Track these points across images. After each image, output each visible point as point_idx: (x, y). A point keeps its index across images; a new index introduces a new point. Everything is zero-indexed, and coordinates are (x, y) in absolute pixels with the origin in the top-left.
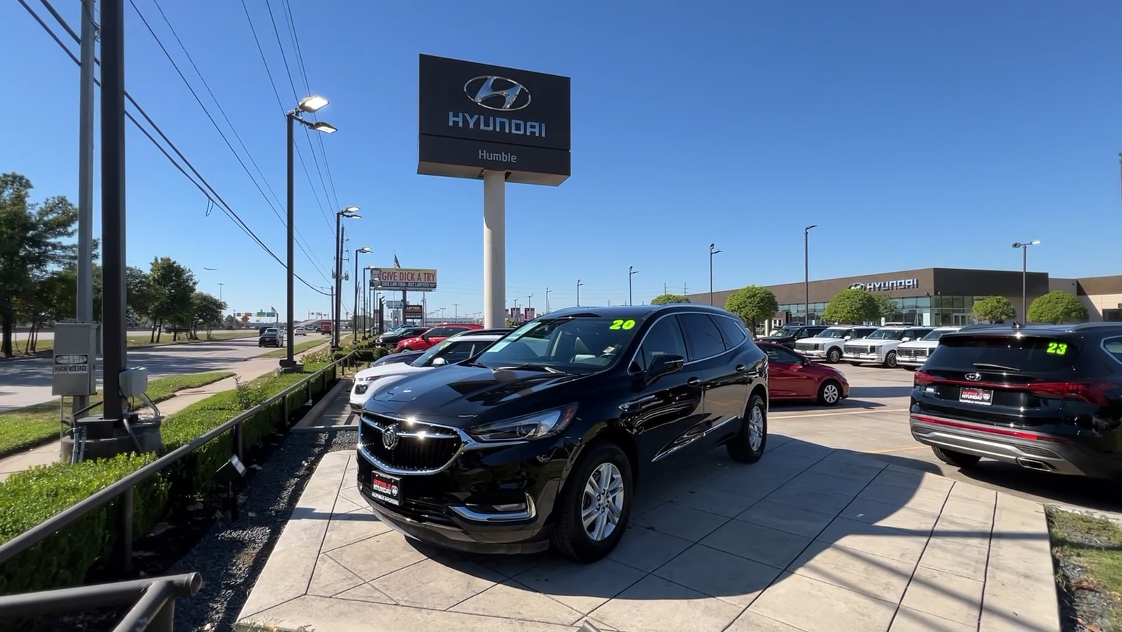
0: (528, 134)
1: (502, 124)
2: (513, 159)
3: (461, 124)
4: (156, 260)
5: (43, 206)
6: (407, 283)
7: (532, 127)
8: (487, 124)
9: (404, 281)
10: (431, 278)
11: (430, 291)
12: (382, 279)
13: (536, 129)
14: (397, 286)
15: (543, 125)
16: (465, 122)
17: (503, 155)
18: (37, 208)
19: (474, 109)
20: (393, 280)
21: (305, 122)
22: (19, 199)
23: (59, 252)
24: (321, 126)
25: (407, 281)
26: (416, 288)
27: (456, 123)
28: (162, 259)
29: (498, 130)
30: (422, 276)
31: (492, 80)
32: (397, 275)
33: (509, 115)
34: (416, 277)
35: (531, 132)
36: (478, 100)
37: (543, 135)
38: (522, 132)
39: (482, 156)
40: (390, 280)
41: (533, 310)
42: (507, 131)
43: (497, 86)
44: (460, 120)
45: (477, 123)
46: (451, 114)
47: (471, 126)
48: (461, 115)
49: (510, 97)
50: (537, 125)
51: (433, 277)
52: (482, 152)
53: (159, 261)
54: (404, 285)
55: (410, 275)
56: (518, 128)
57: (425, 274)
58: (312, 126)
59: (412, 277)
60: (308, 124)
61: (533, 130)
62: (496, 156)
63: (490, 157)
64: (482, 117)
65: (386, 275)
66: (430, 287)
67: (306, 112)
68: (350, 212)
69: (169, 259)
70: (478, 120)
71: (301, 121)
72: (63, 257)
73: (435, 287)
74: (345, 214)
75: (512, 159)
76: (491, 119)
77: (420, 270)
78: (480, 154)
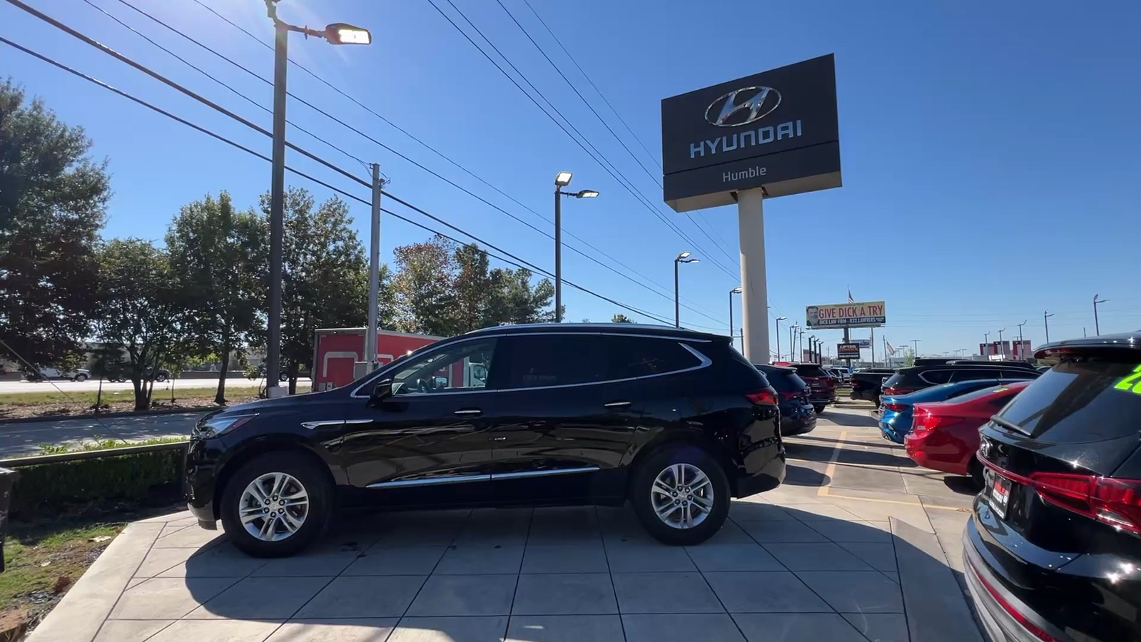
0: (779, 138)
1: (748, 138)
2: (763, 172)
3: (702, 154)
4: (615, 317)
5: (537, 286)
6: (848, 320)
7: (783, 129)
8: (729, 144)
9: (844, 317)
10: (878, 311)
11: (879, 326)
12: (818, 318)
13: (791, 130)
14: (837, 324)
15: (799, 122)
16: (706, 147)
17: (750, 171)
18: (534, 289)
19: (714, 133)
20: (831, 318)
21: (571, 194)
22: (524, 283)
23: (545, 317)
24: (583, 194)
25: (848, 317)
26: (860, 323)
27: (698, 153)
28: (618, 316)
29: (743, 145)
30: (867, 311)
31: (734, 96)
32: (836, 311)
33: (755, 126)
34: (858, 312)
35: (783, 135)
36: (720, 122)
37: (799, 134)
38: (771, 139)
39: (727, 179)
40: (828, 318)
41: (1028, 343)
42: (753, 143)
43: (740, 99)
44: (702, 149)
45: (719, 146)
46: (692, 145)
47: (713, 152)
48: (702, 144)
49: (755, 104)
50: (790, 124)
51: (880, 310)
52: (726, 175)
53: (617, 318)
54: (845, 321)
55: (851, 311)
56: (766, 135)
57: (870, 307)
58: (580, 195)
59: (854, 312)
60: (574, 195)
61: (786, 132)
62: (743, 174)
63: (735, 177)
64: (725, 139)
65: (824, 312)
66: (877, 321)
67: (562, 187)
68: (684, 257)
69: (622, 316)
70: (721, 141)
71: (567, 194)
72: (545, 320)
73: (884, 321)
74: (683, 260)
75: (761, 171)
76: (735, 136)
77: (863, 304)
78: (724, 177)
